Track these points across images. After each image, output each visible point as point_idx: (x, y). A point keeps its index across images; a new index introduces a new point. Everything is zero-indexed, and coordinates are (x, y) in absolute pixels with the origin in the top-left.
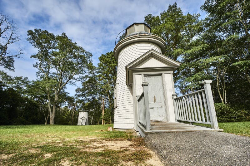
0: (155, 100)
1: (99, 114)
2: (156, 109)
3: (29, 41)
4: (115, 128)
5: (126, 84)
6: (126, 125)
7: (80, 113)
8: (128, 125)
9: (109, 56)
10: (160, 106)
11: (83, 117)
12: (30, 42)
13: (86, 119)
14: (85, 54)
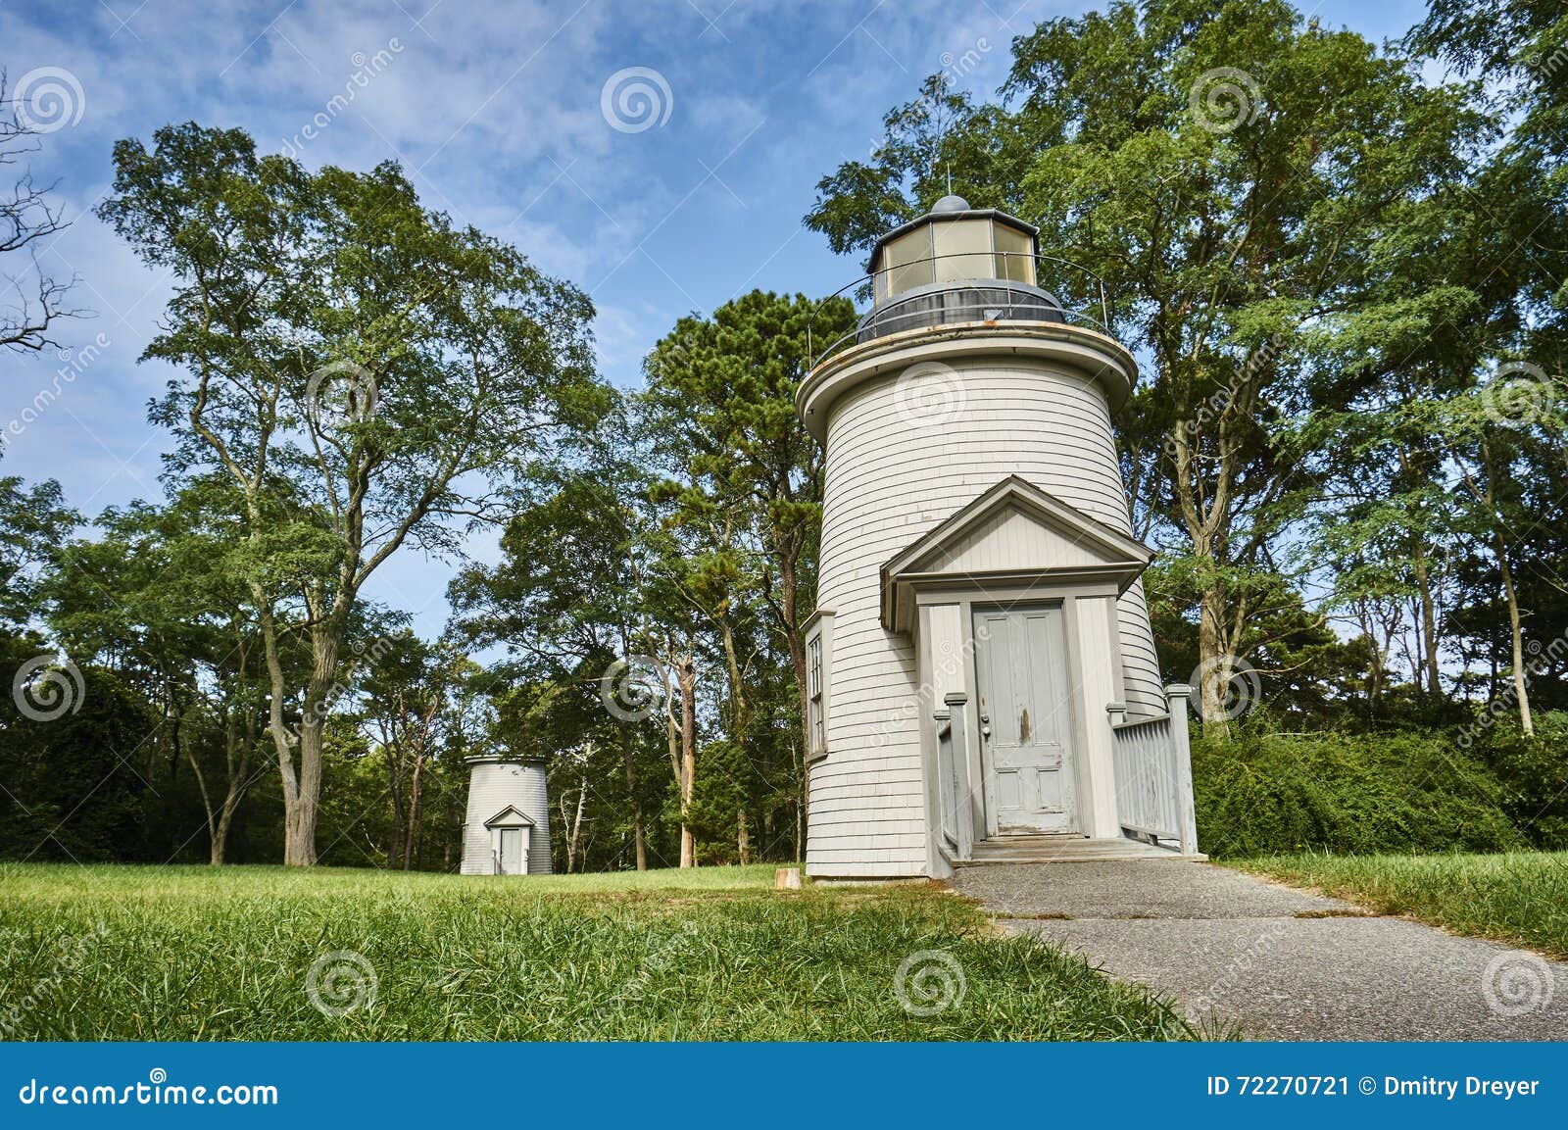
0: (1025, 730)
1: (657, 789)
2: (1027, 774)
3: (113, 225)
4: (815, 878)
5: (878, 623)
6: (883, 855)
7: (476, 774)
8: (895, 855)
9: (735, 339)
10: (1052, 763)
11: (509, 810)
12: (120, 229)
13: (531, 827)
14: (538, 300)
